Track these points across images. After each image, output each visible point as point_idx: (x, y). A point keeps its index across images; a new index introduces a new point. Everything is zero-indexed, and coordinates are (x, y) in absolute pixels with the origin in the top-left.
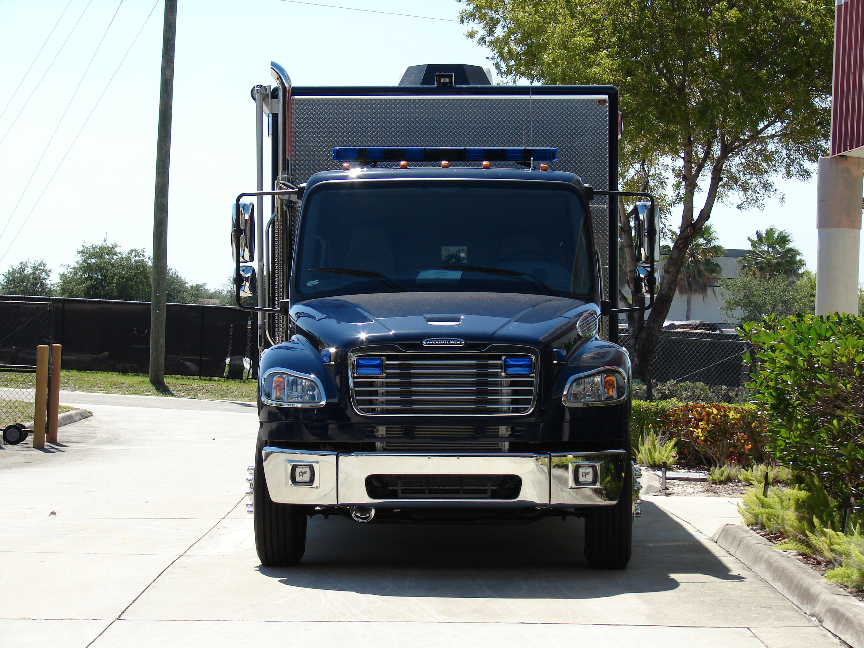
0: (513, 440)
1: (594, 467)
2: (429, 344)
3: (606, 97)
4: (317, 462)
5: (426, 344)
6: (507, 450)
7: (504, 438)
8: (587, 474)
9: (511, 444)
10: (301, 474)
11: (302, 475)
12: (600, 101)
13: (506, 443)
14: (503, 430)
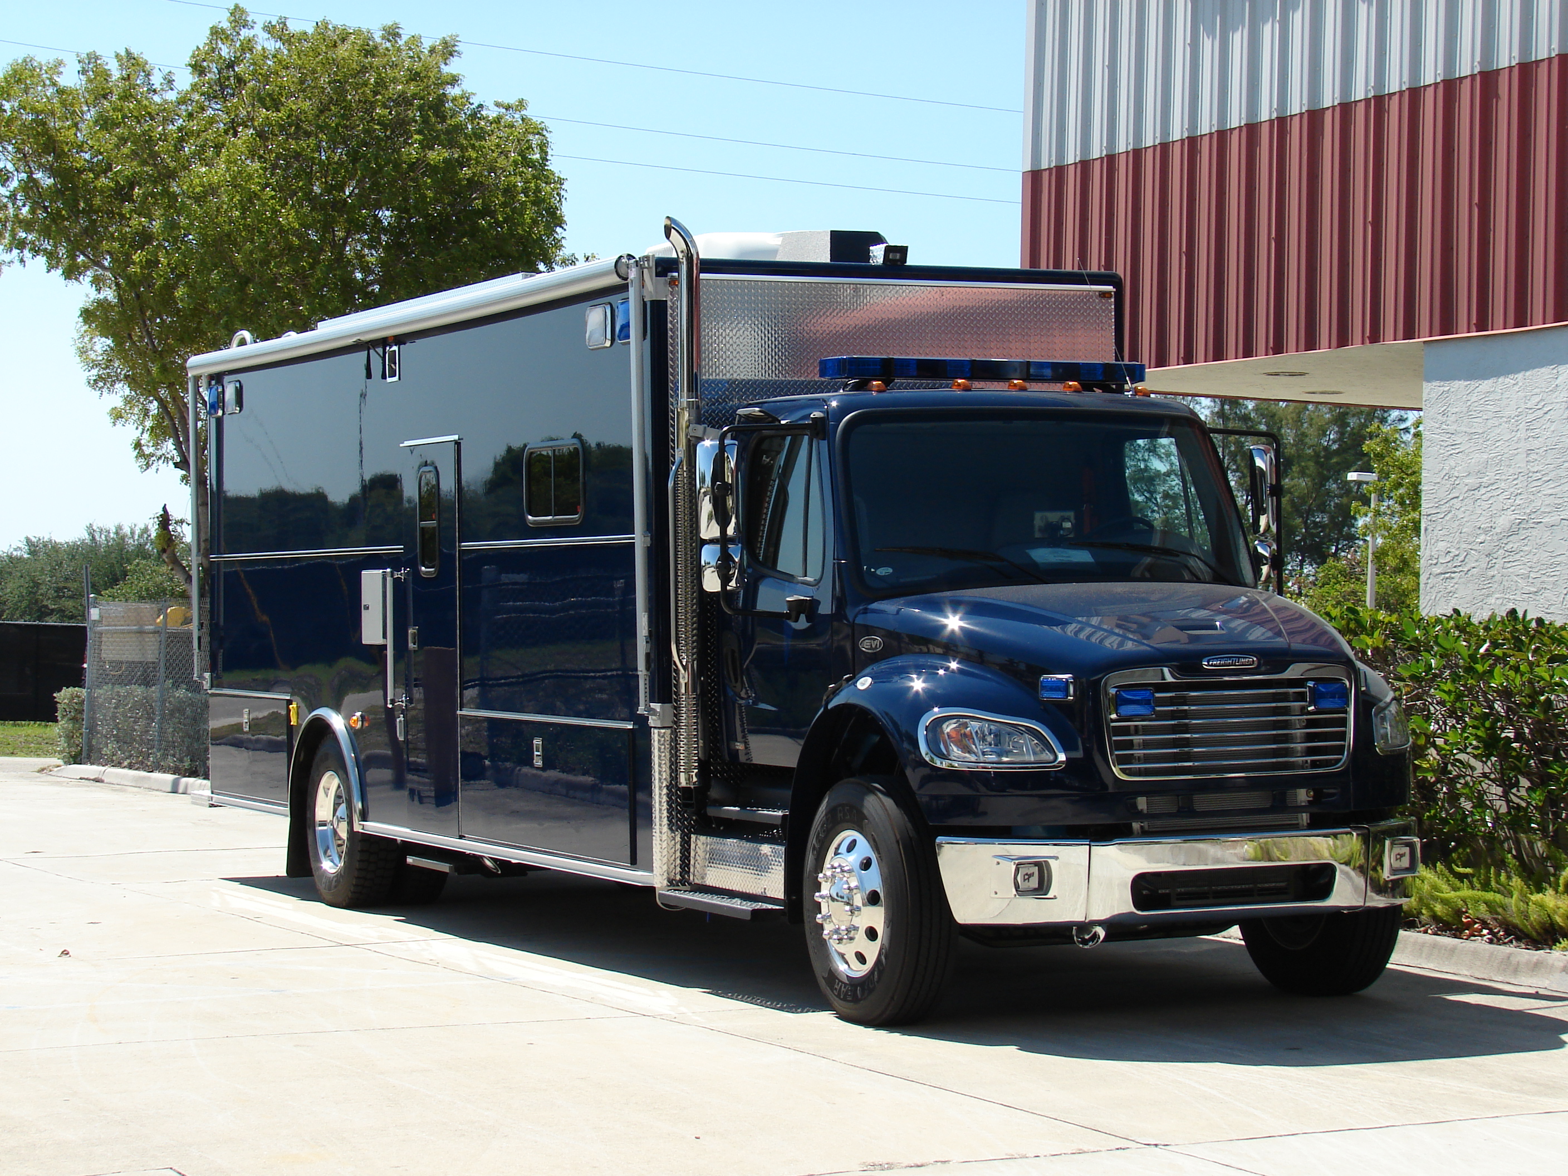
0: (1315, 810)
1: (1411, 845)
2: (1212, 665)
3: (1110, 288)
4: (1056, 858)
5: (1208, 665)
6: (1305, 824)
7: (1300, 809)
8: (1402, 855)
9: (1312, 816)
10: (1026, 877)
11: (1028, 879)
12: (1103, 295)
13: (1304, 814)
14: (1303, 795)
